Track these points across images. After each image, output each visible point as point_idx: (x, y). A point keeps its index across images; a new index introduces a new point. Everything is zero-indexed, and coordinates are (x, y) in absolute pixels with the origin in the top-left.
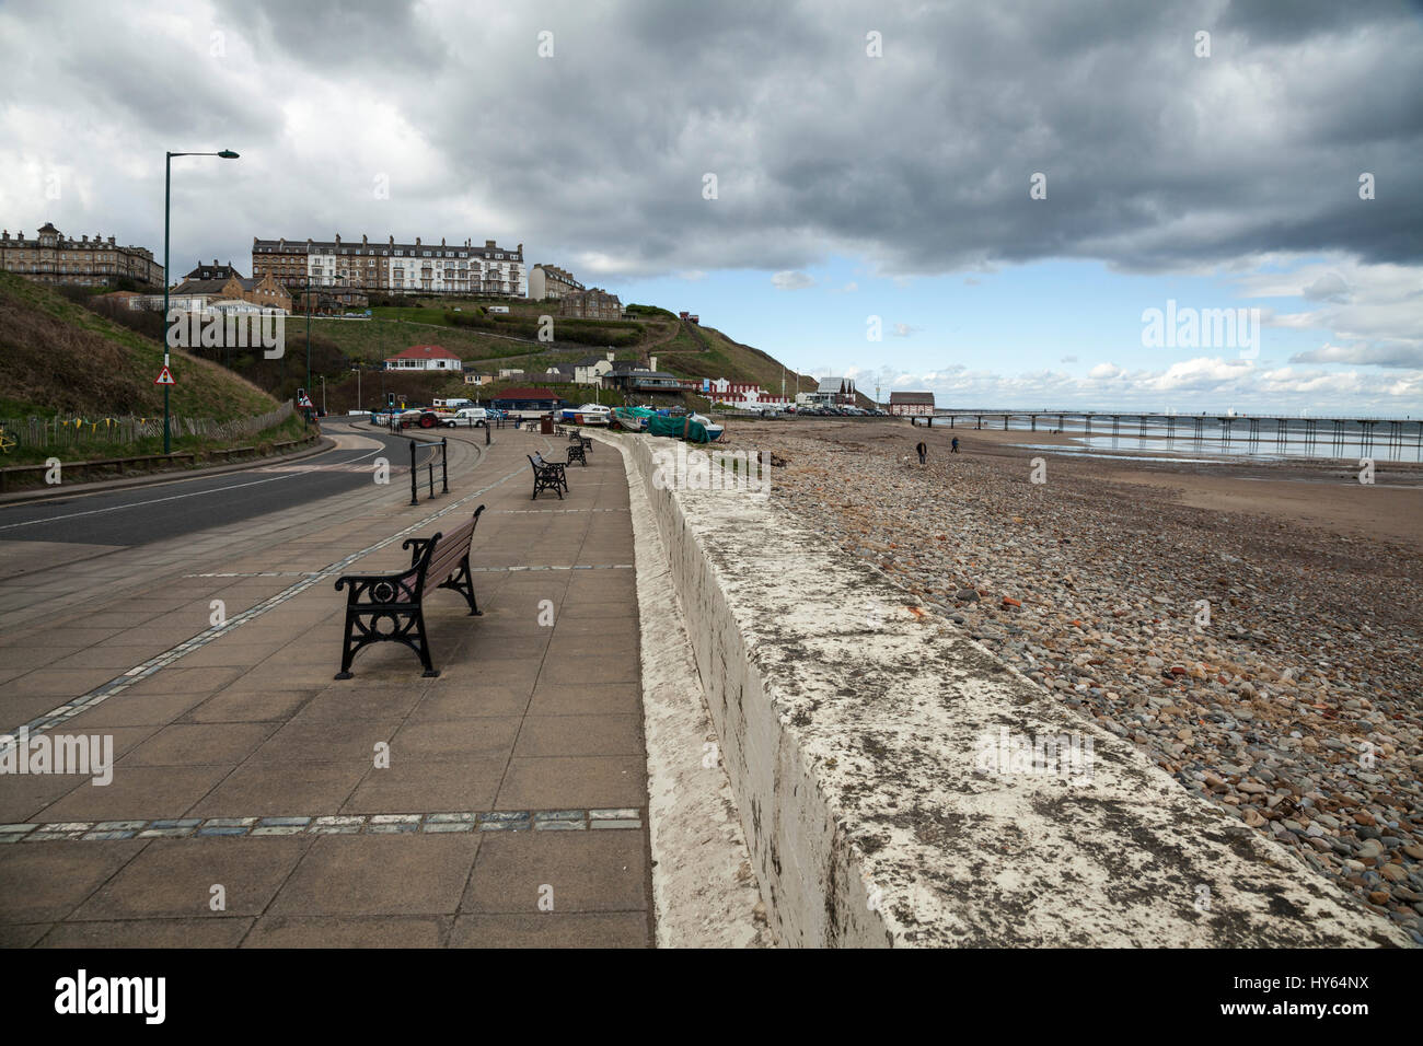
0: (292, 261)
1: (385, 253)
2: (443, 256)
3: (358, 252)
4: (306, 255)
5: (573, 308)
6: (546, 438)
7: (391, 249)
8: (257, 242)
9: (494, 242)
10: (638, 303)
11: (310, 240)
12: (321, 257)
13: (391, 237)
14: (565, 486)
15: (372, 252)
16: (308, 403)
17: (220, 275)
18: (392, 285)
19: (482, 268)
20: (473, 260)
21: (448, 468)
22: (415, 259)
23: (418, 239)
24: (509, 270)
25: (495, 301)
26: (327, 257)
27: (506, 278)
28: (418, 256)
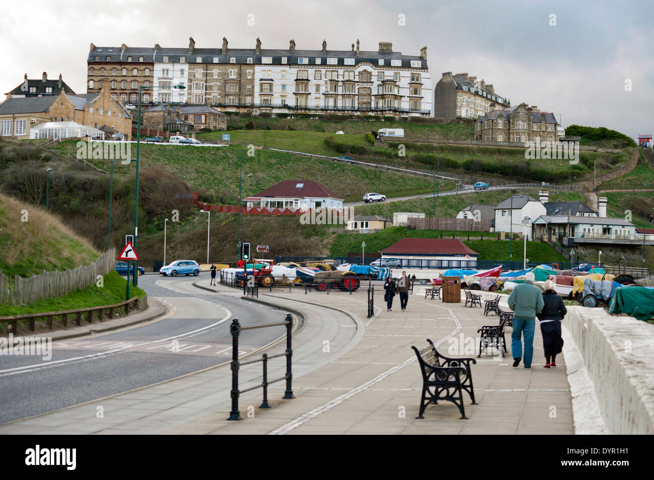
0: (135, 72)
1: (250, 60)
2: (324, 63)
3: (216, 60)
4: (152, 64)
5: (493, 130)
6: (450, 308)
7: (257, 55)
8: (94, 49)
9: (390, 45)
10: (580, 124)
11: (157, 46)
12: (169, 66)
13: (258, 41)
14: (472, 394)
15: (233, 60)
16: (132, 255)
17: (49, 90)
18: (257, 101)
19: (374, 79)
20: (362, 67)
21: (293, 359)
22: (287, 68)
23: (292, 42)
24: (409, 80)
25: (390, 122)
26: (178, 67)
27: (406, 92)
28: (292, 62)
